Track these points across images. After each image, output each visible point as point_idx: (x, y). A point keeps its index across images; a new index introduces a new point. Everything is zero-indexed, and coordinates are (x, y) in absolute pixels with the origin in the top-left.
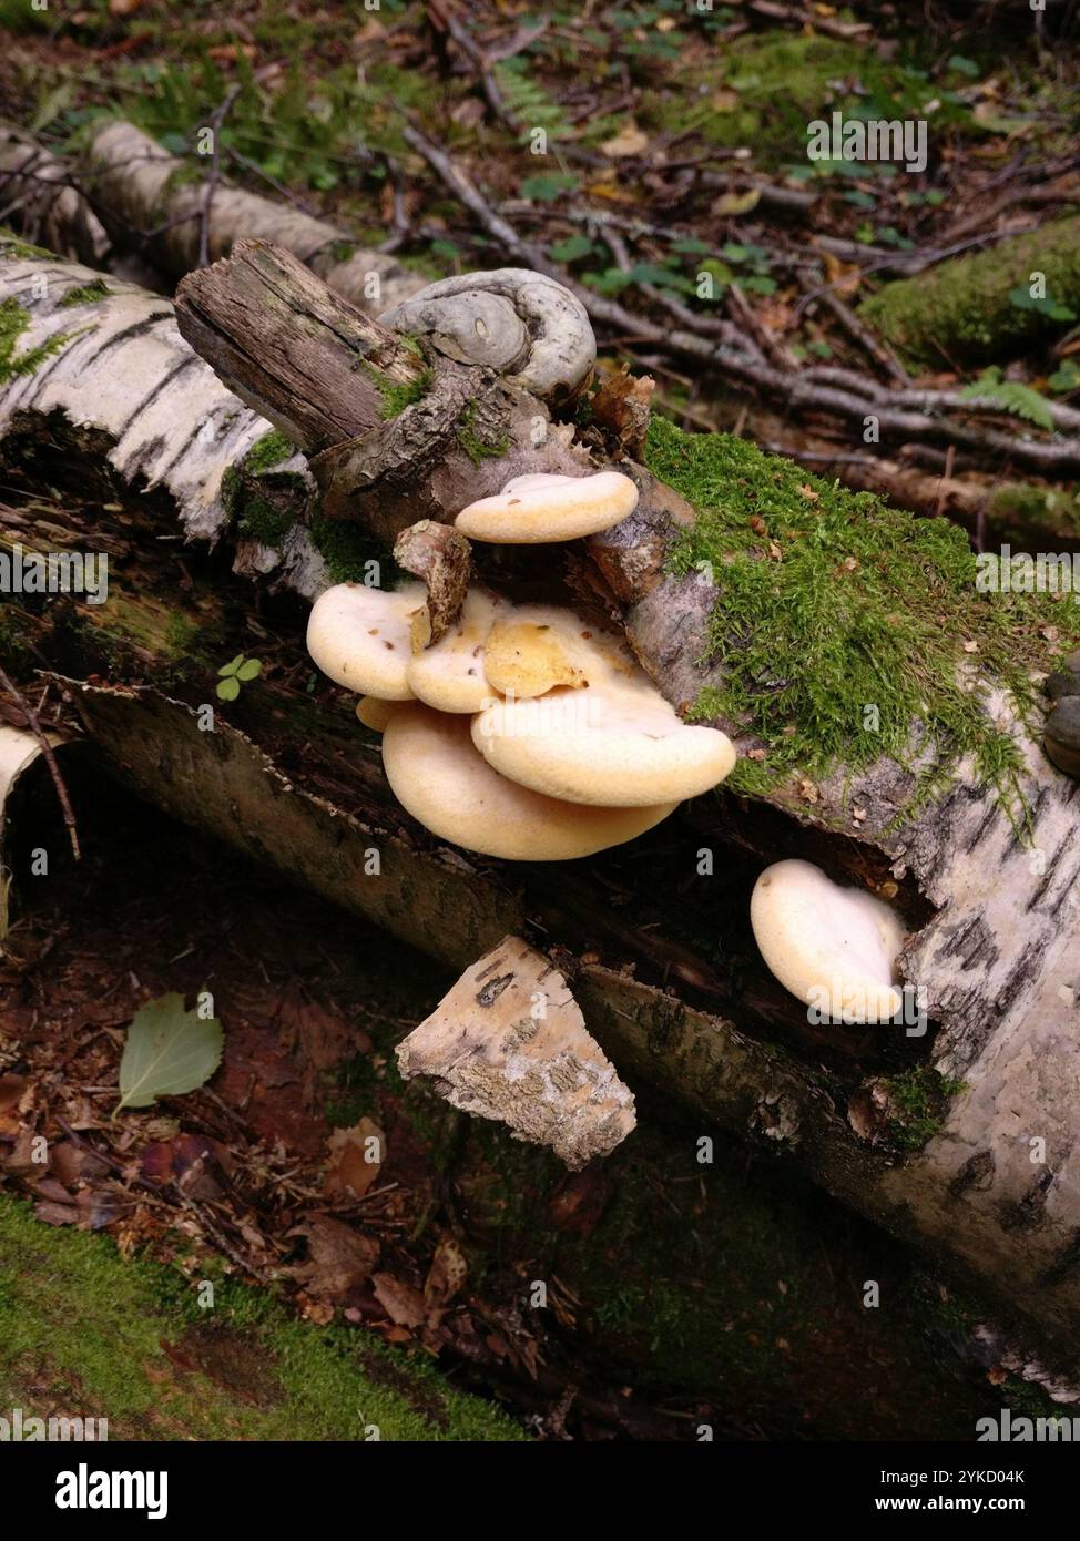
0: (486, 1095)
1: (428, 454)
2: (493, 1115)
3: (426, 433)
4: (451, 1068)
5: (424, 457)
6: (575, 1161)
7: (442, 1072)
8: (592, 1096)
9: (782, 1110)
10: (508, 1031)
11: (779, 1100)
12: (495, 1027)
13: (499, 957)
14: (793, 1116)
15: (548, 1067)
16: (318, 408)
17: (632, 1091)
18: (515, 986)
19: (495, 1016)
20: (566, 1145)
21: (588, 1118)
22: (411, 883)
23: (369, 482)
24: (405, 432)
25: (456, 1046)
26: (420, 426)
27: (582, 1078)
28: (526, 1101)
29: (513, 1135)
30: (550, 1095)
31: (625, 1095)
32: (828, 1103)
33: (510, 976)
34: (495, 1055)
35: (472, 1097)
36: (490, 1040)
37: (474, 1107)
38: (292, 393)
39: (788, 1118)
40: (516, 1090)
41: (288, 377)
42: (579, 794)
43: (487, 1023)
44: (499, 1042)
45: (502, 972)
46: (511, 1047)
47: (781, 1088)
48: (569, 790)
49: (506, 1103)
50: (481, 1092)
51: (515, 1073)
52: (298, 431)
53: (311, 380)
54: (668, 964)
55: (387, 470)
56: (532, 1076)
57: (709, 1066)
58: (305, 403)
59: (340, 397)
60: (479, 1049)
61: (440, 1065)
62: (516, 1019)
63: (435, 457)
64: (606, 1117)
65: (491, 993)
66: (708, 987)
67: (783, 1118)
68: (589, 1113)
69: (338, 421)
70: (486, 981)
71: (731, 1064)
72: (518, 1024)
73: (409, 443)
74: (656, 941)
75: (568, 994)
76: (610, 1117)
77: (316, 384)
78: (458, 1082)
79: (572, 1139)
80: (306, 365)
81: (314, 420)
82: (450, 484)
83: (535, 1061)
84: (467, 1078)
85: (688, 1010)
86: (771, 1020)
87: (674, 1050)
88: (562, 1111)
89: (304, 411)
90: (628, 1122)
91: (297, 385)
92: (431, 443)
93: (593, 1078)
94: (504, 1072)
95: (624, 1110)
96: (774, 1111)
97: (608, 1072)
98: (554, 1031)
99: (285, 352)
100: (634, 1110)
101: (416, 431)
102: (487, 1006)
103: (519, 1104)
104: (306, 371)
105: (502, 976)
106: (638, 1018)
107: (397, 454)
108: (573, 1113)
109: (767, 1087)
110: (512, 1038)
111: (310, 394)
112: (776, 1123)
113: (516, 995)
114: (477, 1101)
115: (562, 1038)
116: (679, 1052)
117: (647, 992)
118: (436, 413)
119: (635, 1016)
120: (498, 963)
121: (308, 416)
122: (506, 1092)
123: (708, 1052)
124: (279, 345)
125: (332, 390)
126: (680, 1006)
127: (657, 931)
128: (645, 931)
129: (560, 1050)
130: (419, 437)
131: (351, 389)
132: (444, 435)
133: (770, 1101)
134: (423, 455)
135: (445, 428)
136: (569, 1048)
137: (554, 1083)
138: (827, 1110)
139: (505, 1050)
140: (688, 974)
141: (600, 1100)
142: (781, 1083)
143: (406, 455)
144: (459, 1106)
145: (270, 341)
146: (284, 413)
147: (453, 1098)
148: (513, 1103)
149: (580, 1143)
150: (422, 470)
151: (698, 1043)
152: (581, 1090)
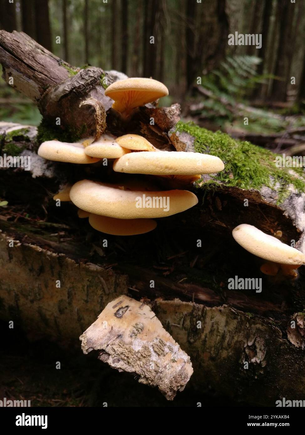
0: (126, 358)
1: (90, 83)
2: (130, 369)
3: (89, 76)
4: (108, 345)
5: (88, 84)
6: (170, 393)
7: (104, 347)
8: (172, 358)
9: (257, 345)
10: (131, 328)
11: (254, 342)
12: (125, 326)
13: (121, 300)
14: (263, 348)
15: (151, 344)
16: (46, 75)
17: (188, 355)
18: (130, 310)
19: (124, 322)
20: (165, 384)
21: (172, 369)
22: (73, 287)
23: (67, 92)
24: (81, 75)
25: (109, 335)
26: (87, 74)
27: (166, 350)
28: (144, 360)
29: (140, 381)
30: (154, 357)
31: (186, 357)
32: (278, 332)
33: (127, 307)
34: (127, 339)
35: (119, 360)
36: (124, 332)
37: (120, 365)
38: (35, 70)
39: (260, 350)
40: (139, 355)
41: (34, 64)
42: (171, 168)
43: (121, 325)
44: (128, 333)
45: (124, 305)
46: (134, 335)
47: (254, 335)
48: (167, 167)
49: (135, 362)
50: (123, 356)
51: (137, 346)
52: (37, 86)
53: (43, 66)
54: (194, 294)
55: (74, 88)
56: (146, 348)
57: (219, 337)
58: (40, 74)
59: (54, 72)
60: (119, 336)
61: (101, 345)
62: (134, 323)
63: (92, 85)
64: (180, 368)
65: (120, 312)
66: (212, 300)
67: (258, 350)
68: (172, 367)
69: (53, 80)
70: (117, 308)
71: (229, 331)
72: (135, 325)
73: (83, 78)
74: (186, 286)
75: (153, 314)
76: (182, 368)
77: (45, 67)
78: (111, 352)
79: (167, 381)
80: (41, 62)
81: (43, 80)
82: (97, 96)
83: (145, 342)
84: (116, 349)
85: (208, 308)
86: (243, 307)
87: (201, 336)
88: (160, 366)
89: (40, 77)
90: (190, 370)
91: (37, 67)
92: (91, 80)
93: (171, 350)
94: (133, 347)
95: (187, 364)
96: (253, 348)
97: (176, 347)
98: (150, 328)
99: (33, 57)
100: (191, 363)
101: (85, 75)
102: (121, 317)
103: (141, 362)
104: (41, 63)
105: (124, 306)
106: (183, 325)
107: (78, 82)
108: (165, 367)
109: (247, 337)
110: (133, 331)
111: (43, 70)
112: (255, 354)
113: (131, 314)
114: (122, 362)
115: (155, 332)
116: (203, 337)
117: (188, 306)
118: (92, 72)
119: (181, 323)
120: (121, 302)
121: (41, 79)
122: (135, 356)
123: (218, 329)
124: (31, 55)
125: (51, 69)
126: (204, 307)
127: (186, 282)
128: (180, 283)
129: (155, 336)
130: (87, 77)
131: (58, 70)
132: (95, 78)
133: (250, 344)
134: (88, 83)
135: (96, 76)
136: (158, 336)
137: (155, 352)
138: (278, 336)
139: (131, 337)
140: (202, 297)
141: (176, 360)
142: (254, 331)
143: (82, 83)
144: (113, 365)
145: (27, 53)
146: (32, 79)
147: (110, 361)
148: (138, 362)
149: (171, 382)
150: (87, 89)
151: (213, 326)
152: (167, 356)
